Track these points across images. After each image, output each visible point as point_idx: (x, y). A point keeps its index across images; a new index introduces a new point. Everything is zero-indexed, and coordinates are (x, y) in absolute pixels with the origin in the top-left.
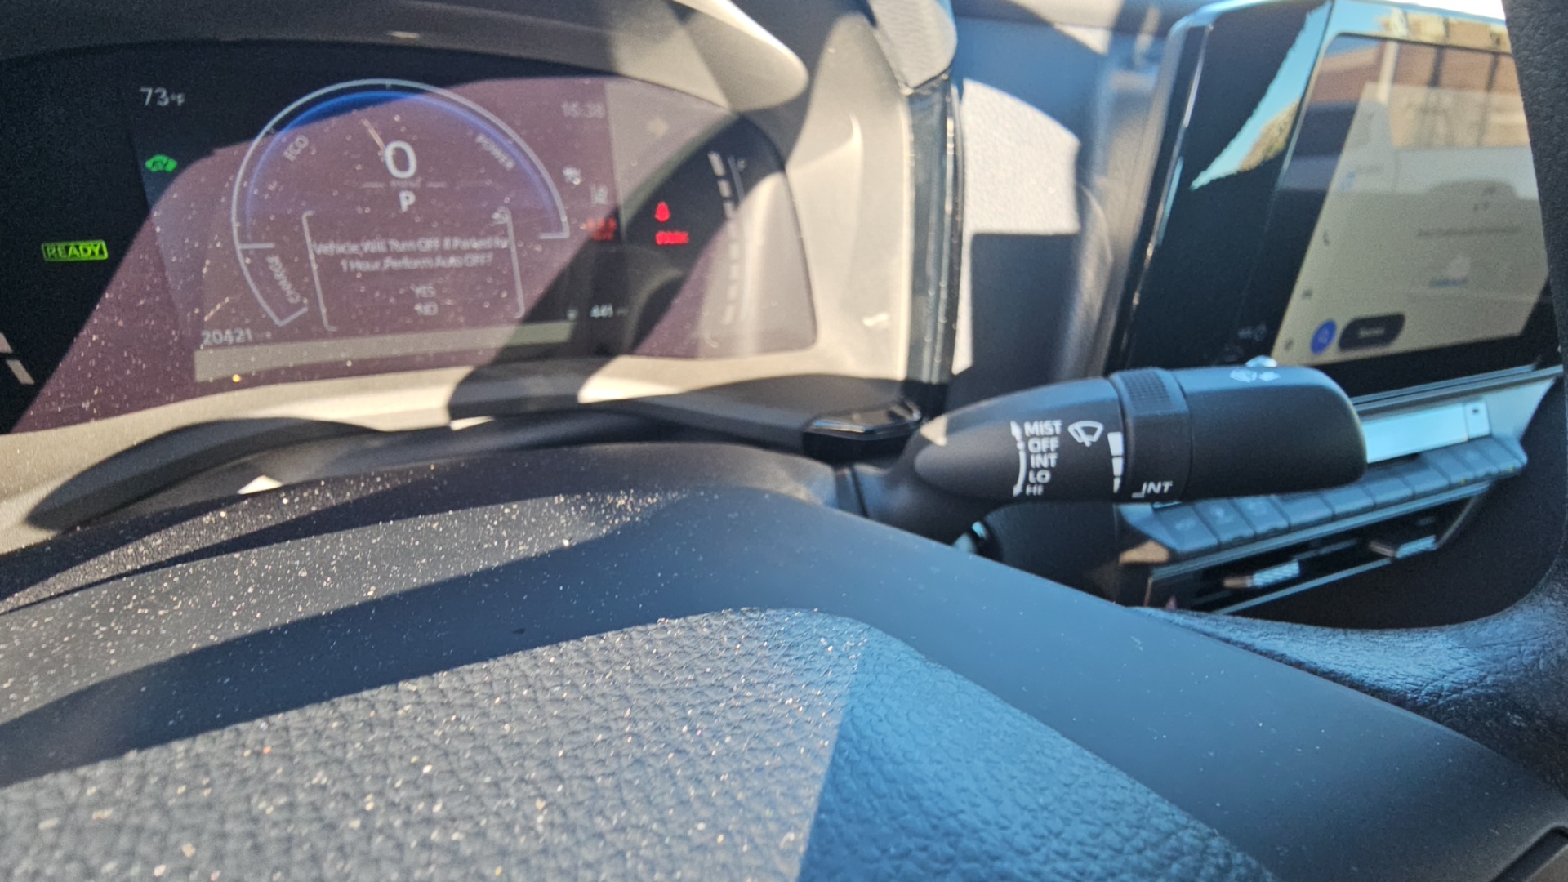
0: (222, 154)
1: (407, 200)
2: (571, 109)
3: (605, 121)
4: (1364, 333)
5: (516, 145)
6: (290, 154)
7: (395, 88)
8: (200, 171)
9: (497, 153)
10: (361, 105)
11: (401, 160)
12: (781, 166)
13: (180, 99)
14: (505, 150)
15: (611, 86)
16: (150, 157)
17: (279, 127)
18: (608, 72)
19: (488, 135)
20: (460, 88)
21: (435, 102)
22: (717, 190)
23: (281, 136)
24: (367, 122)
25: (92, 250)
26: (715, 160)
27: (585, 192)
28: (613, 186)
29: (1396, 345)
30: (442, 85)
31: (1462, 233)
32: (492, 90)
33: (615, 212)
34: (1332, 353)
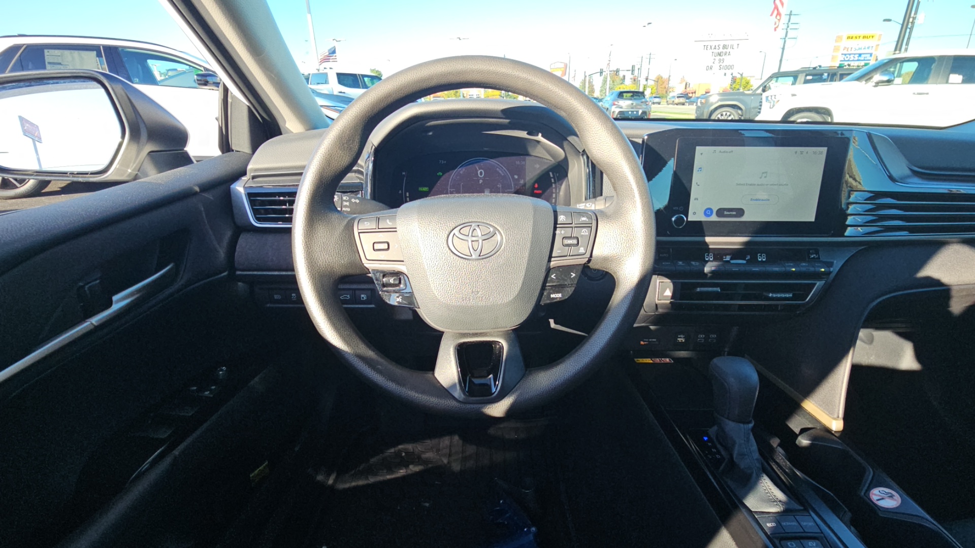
0: (451, 172)
1: (481, 181)
2: (518, 163)
3: (525, 165)
4: (726, 213)
5: (504, 170)
6: (461, 172)
7: (483, 159)
8: (447, 175)
9: (500, 172)
10: (476, 163)
11: (481, 173)
12: (566, 175)
13: (445, 162)
14: (502, 172)
15: (527, 158)
16: (438, 173)
17: (461, 167)
18: (528, 155)
19: (499, 168)
20: (497, 159)
21: (491, 162)
22: (551, 181)
23: (460, 169)
24: (476, 166)
25: (425, 189)
26: (551, 173)
27: (518, 180)
28: (525, 179)
29: (745, 218)
30: (491, 158)
31: (758, 185)
32: (500, 159)
33: (525, 185)
34: (714, 218)
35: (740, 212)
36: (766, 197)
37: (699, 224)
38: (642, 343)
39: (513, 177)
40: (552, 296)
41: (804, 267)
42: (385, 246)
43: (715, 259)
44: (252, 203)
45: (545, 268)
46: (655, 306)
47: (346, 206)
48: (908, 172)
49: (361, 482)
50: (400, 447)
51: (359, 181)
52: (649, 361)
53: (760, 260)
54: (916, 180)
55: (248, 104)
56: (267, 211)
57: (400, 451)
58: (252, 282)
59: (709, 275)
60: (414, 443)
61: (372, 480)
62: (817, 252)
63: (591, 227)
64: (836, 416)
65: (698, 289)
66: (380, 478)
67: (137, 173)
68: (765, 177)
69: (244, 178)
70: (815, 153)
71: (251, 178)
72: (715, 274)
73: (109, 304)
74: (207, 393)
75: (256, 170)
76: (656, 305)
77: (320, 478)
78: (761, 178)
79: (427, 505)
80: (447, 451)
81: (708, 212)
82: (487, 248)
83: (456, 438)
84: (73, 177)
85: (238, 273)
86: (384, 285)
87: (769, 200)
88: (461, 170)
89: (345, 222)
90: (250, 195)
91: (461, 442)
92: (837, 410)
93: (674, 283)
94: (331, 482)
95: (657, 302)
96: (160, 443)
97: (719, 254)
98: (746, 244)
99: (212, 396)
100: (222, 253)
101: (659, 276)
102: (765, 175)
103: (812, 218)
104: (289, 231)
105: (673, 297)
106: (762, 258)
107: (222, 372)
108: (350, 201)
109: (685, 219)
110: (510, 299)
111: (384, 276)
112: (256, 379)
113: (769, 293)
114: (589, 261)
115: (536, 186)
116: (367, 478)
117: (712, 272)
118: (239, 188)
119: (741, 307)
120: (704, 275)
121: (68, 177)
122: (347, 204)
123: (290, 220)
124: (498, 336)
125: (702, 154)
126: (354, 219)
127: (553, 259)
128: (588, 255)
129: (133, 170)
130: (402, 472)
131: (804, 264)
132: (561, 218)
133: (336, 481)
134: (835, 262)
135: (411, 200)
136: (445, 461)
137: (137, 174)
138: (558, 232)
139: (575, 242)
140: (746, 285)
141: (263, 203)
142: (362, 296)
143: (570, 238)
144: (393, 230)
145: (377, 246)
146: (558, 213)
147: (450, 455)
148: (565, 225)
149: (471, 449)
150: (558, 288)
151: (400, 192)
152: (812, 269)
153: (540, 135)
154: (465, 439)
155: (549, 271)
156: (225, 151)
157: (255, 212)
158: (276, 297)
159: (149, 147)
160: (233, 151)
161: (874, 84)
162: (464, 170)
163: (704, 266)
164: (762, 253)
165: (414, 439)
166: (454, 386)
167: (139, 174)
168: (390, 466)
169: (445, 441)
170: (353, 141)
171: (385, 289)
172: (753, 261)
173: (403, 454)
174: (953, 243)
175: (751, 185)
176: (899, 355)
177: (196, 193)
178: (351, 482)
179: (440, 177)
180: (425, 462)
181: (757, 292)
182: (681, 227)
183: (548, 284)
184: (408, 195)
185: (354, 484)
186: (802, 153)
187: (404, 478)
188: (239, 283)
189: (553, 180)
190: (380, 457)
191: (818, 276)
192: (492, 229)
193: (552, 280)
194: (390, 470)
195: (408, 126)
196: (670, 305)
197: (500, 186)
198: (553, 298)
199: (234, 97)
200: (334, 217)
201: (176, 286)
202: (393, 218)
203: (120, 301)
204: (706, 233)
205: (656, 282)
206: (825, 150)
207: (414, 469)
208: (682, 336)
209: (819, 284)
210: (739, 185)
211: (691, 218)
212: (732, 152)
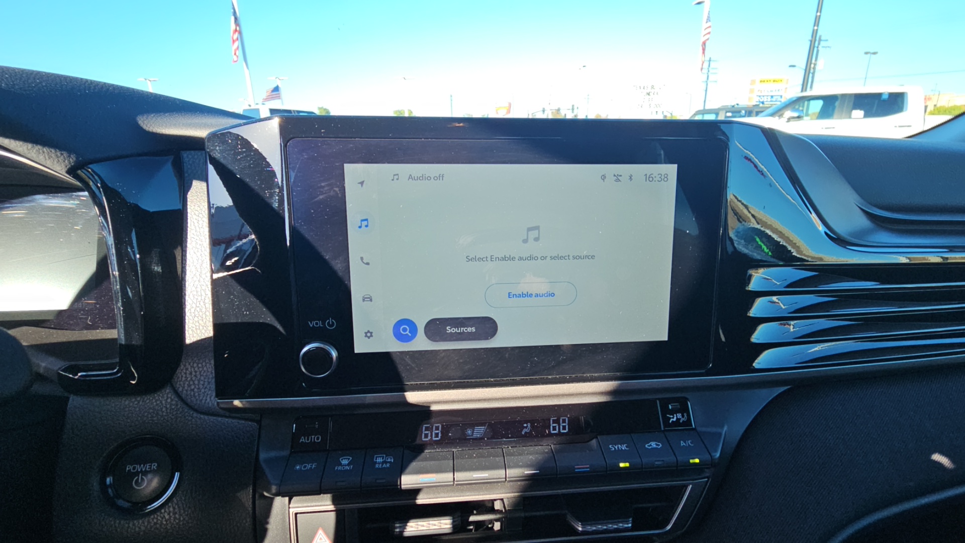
29: (497, 342)
31: (521, 259)
34: (420, 343)
35: (487, 327)
36: (544, 288)
37: (387, 359)
41: (653, 450)
43: (446, 437)
48: (863, 222)
62: (683, 408)
68: (537, 239)
70: (649, 178)
78: (525, 241)
81: (404, 330)
87: (553, 295)
93: (337, 511)
97: (455, 425)
102: (534, 234)
103: (661, 334)
106: (559, 427)
109: (334, 353)
125: (362, 183)
131: (652, 445)
152: (671, 460)
161: (787, 120)
175: (504, 259)
186: (619, 177)
204: (406, 381)
205: (285, 511)
206: (671, 169)
210: (474, 259)
211: (361, 346)
212: (441, 177)
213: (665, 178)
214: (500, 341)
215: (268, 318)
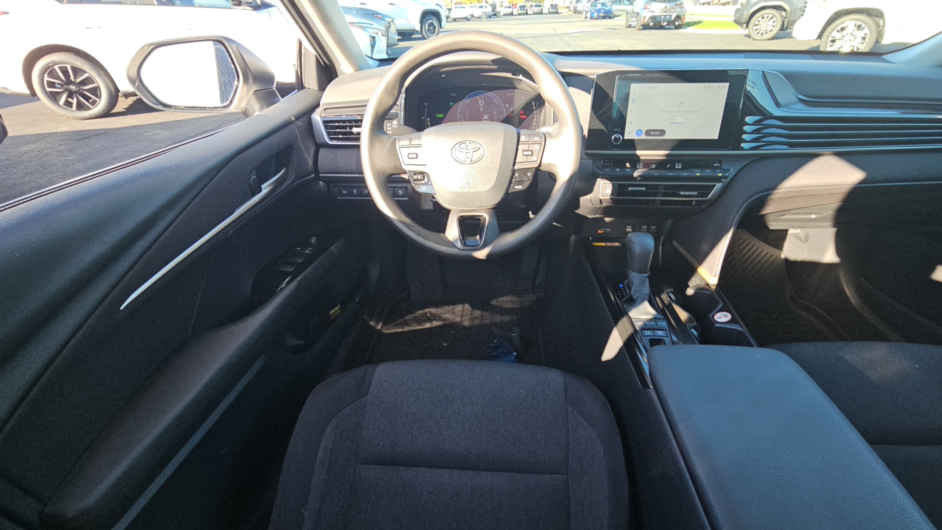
0: (459, 102)
1: (481, 109)
2: (509, 94)
3: (514, 96)
4: (652, 133)
5: (499, 100)
6: (467, 103)
7: (483, 92)
8: (456, 105)
9: (496, 102)
10: (477, 95)
11: (482, 102)
12: (544, 104)
13: (455, 95)
15: (516, 90)
16: (450, 103)
17: (466, 98)
18: (516, 88)
19: (495, 99)
20: (493, 92)
21: (488, 94)
24: (478, 97)
25: (441, 116)
26: (533, 103)
27: (509, 108)
28: (514, 107)
29: (665, 137)
30: (489, 91)
31: (676, 112)
32: (497, 92)
33: (513, 112)
34: (643, 137)
35: (663, 132)
36: (682, 121)
37: (632, 141)
38: (599, 231)
39: (505, 106)
40: (516, 187)
41: (708, 172)
42: (415, 156)
43: (644, 167)
44: (326, 127)
45: (511, 170)
46: (599, 201)
47: (389, 130)
48: (795, 100)
49: (399, 330)
50: (426, 310)
51: (395, 111)
52: (603, 244)
53: (677, 167)
54: (801, 106)
55: (315, 53)
56: (335, 133)
57: (426, 313)
58: (328, 181)
59: (639, 178)
60: (436, 308)
61: (407, 329)
62: (720, 162)
63: (541, 144)
64: (714, 275)
65: (630, 189)
66: (412, 328)
67: (247, 106)
68: (682, 106)
69: (318, 110)
70: (719, 87)
71: (323, 110)
72: (643, 177)
73: (260, 190)
74: (307, 251)
75: (327, 104)
76: (601, 200)
77: (372, 323)
78: (678, 107)
79: (445, 344)
80: (460, 314)
81: (639, 132)
82: (476, 156)
83: (467, 306)
84: (210, 110)
85: (321, 175)
86: (415, 180)
87: (683, 123)
88: (466, 101)
89: (391, 141)
90: (325, 122)
91: (470, 308)
92: (715, 270)
93: (613, 184)
94: (379, 327)
95: (601, 198)
96: (287, 274)
97: (647, 164)
98: (667, 155)
99: (310, 253)
100: (310, 162)
101: (603, 179)
102: (681, 104)
103: (716, 137)
104: (358, 147)
105: (612, 195)
106: (678, 166)
107: (313, 240)
108: (391, 126)
109: (621, 138)
110: (489, 188)
111: (415, 174)
112: (333, 247)
113: (680, 191)
114: (540, 165)
115: (522, 112)
116: (403, 328)
117: (640, 176)
118: (317, 117)
119: (663, 202)
120: (635, 179)
121: (207, 110)
122: (390, 128)
123: (358, 139)
124: (483, 212)
125: (635, 89)
126: (395, 139)
127: (516, 164)
128: (539, 162)
129: (245, 105)
130: (428, 325)
131: (708, 171)
132: (522, 138)
133: (382, 327)
134: (732, 169)
135: (431, 126)
136: (459, 320)
137: (247, 108)
138: (520, 147)
139: (530, 153)
140: (666, 186)
141: (332, 128)
142: (399, 192)
143: (528, 151)
144: (419, 146)
145: (410, 156)
146: (521, 135)
147: (462, 316)
148: (525, 143)
149: (477, 313)
150: (520, 182)
151: (423, 118)
152: (712, 174)
153: (521, 75)
154: (474, 307)
155: (514, 172)
156: (300, 88)
157: (329, 134)
158: (344, 192)
159: (255, 88)
160: (305, 88)
162: (469, 100)
163: (634, 172)
164: (679, 163)
165: (437, 305)
166: (456, 240)
167: (248, 107)
168: (419, 321)
169: (459, 308)
170: (395, 89)
171: (415, 182)
172: (673, 168)
173: (429, 315)
174: (827, 155)
175: (671, 112)
176: (823, 251)
177: (293, 122)
178: (393, 329)
179: (451, 106)
180: (444, 320)
181: (673, 191)
182: (619, 143)
183: (513, 180)
184: (428, 120)
185: (394, 331)
186: (710, 87)
187: (429, 329)
188: (321, 182)
189: (534, 108)
190: (412, 315)
191: (718, 179)
192: (478, 145)
193: (516, 178)
194: (419, 324)
195: (429, 72)
196: (610, 200)
197: (496, 113)
198: (517, 189)
199: (306, 49)
200: (385, 137)
201: (289, 182)
202: (419, 138)
203: (266, 188)
204: (637, 148)
205: (600, 183)
206: (727, 85)
207: (436, 323)
208: (629, 227)
209: (718, 186)
210: (662, 112)
211: (626, 137)
212: (657, 87)
213: (724, 87)
214: (666, 137)
215: (603, 128)
